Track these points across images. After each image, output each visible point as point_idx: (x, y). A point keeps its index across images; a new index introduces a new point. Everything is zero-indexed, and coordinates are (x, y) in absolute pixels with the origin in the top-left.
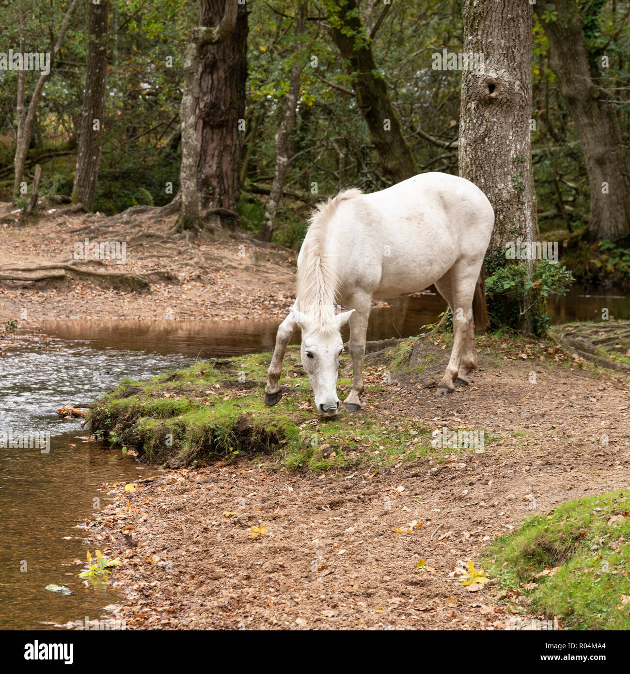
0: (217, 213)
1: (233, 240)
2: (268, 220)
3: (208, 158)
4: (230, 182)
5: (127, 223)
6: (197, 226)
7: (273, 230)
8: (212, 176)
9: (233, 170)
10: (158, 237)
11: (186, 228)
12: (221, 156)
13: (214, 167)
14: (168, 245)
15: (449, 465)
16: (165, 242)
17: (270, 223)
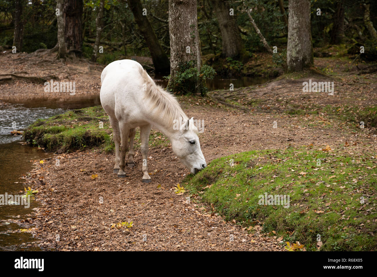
0: (74, 51)
1: (81, 62)
2: (94, 53)
3: (69, 29)
4: (78, 38)
5: (37, 56)
6: (65, 57)
7: (97, 58)
8: (71, 36)
9: (79, 33)
10: (50, 62)
11: (61, 58)
12: (74, 28)
13: (71, 33)
14: (54, 65)
16: (53, 63)
17: (95, 55)
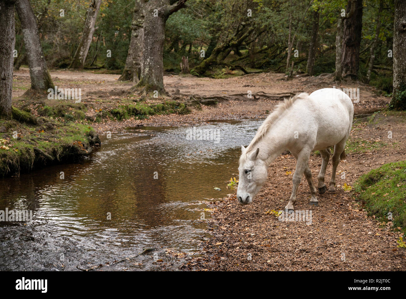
0: (350, 75)
1: (353, 84)
2: (368, 77)
3: (348, 57)
4: (355, 64)
5: (320, 79)
6: (341, 79)
7: (369, 80)
8: (349, 63)
9: (356, 60)
10: (327, 83)
11: (337, 80)
12: (352, 56)
13: (350, 60)
14: (330, 86)
15: (366, 154)
16: (329, 85)
17: (368, 78)
